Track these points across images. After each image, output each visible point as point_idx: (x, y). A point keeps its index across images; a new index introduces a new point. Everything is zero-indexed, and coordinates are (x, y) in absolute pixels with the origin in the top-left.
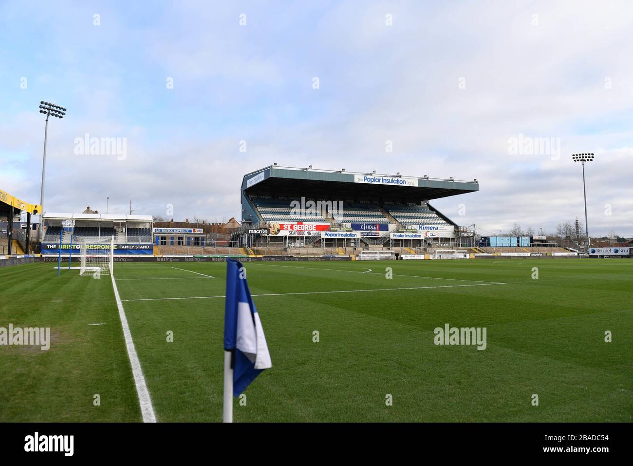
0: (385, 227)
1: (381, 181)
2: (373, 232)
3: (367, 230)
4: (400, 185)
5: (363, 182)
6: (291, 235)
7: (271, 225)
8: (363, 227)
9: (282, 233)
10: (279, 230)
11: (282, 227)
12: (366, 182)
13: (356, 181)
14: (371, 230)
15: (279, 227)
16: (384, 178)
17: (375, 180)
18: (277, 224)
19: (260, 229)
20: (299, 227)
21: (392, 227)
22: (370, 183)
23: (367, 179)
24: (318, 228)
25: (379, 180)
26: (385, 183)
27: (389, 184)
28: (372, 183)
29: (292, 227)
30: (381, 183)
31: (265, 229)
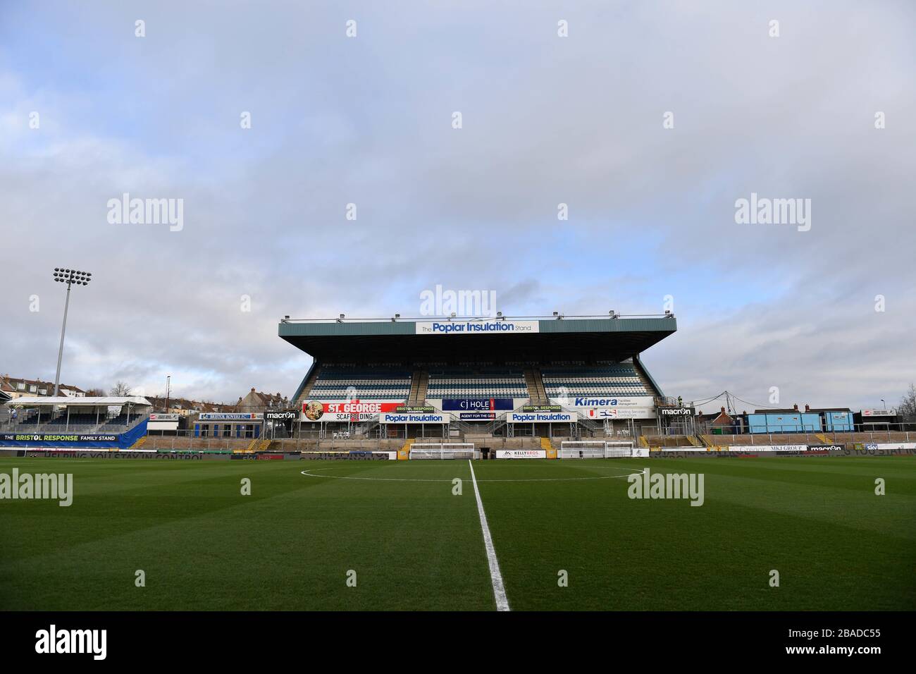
0: (506, 404)
1: (465, 328)
2: (481, 412)
3: (473, 408)
4: (502, 332)
5: (432, 333)
6: (340, 420)
7: (310, 405)
8: (464, 404)
9: (327, 417)
10: (321, 413)
11: (326, 409)
12: (437, 332)
13: (419, 331)
14: (480, 409)
15: (320, 408)
16: (471, 323)
17: (453, 328)
18: (318, 404)
19: (285, 411)
20: (352, 408)
21: (518, 403)
22: (444, 332)
23: (439, 327)
24: (385, 408)
25: (461, 327)
26: (473, 332)
27: (481, 332)
28: (449, 333)
29: (341, 407)
30: (465, 331)
31: (292, 411)
